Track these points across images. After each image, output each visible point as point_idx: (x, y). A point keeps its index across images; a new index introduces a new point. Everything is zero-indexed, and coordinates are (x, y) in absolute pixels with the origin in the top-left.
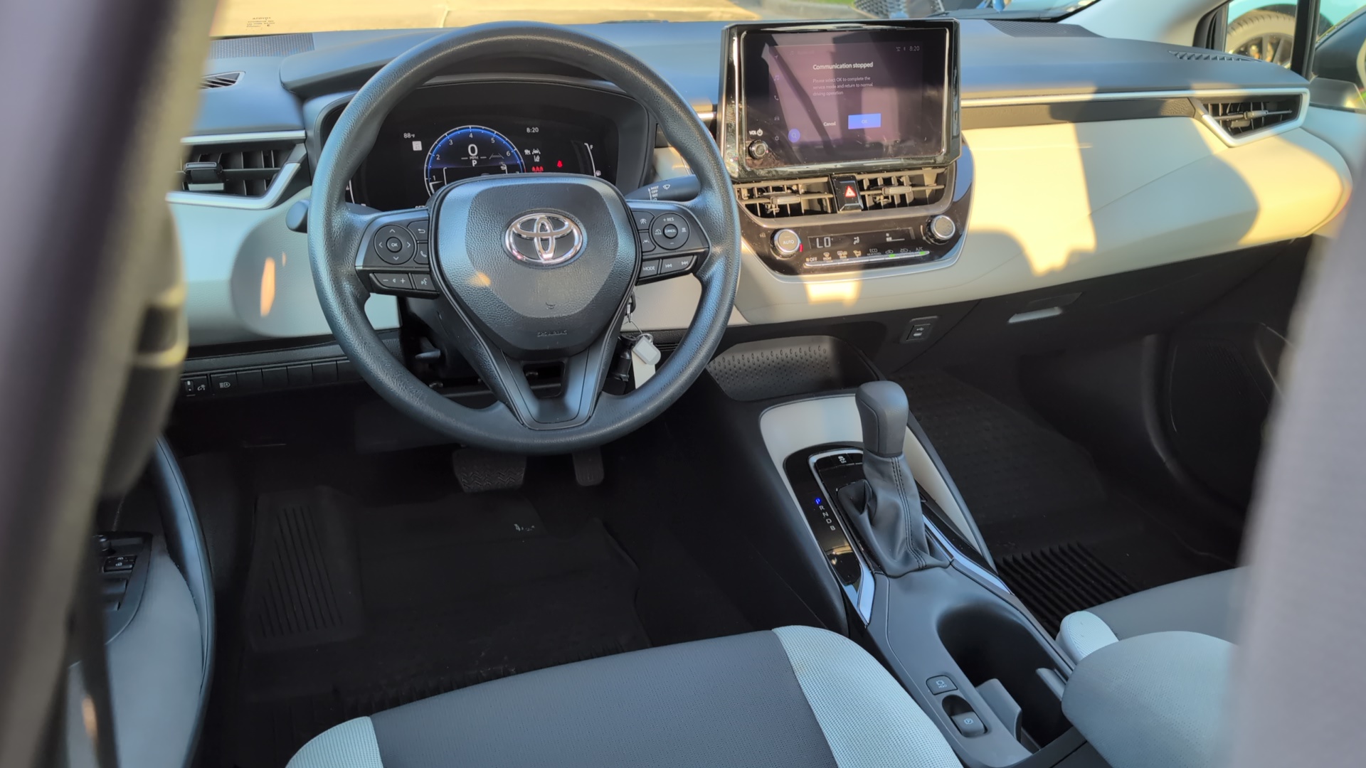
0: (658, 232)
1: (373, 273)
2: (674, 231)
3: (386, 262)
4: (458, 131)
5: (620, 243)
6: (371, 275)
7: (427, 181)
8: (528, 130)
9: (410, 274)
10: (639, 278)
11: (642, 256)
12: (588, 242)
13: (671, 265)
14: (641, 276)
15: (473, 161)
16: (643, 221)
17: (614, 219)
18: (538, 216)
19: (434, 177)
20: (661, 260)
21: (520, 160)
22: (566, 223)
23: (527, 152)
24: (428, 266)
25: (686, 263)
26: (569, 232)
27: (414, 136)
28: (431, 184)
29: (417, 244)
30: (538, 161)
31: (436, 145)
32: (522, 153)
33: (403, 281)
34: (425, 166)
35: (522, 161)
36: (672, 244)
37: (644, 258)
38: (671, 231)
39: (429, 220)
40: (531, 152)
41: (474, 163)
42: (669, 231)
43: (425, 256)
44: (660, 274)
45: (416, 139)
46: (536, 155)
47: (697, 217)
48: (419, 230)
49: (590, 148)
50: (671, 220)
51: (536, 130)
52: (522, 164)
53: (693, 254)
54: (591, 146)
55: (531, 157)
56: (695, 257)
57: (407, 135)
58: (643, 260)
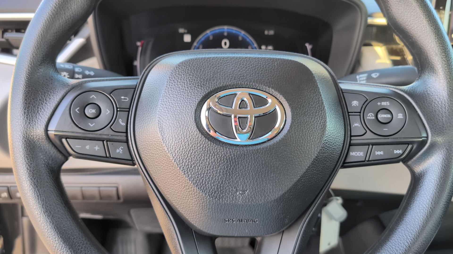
0: (370, 116)
1: (66, 138)
2: (389, 116)
3: (80, 128)
4: (217, 29)
5: (328, 127)
6: (64, 140)
8: (266, 33)
9: (105, 142)
10: (344, 163)
11: (351, 140)
12: (292, 123)
13: (382, 153)
14: (348, 161)
16: (355, 103)
17: (324, 99)
18: (239, 92)
20: (371, 146)
22: (270, 101)
23: (264, 48)
24: (125, 134)
25: (399, 152)
26: (272, 110)
27: (186, 31)
29: (117, 111)
31: (201, 39)
33: (97, 148)
36: (386, 130)
37: (352, 142)
38: (385, 116)
39: (135, 89)
42: (382, 116)
43: (124, 124)
44: (368, 161)
47: (416, 103)
48: (123, 97)
49: (309, 47)
50: (385, 104)
51: (272, 32)
53: (408, 143)
54: (311, 46)
56: (410, 146)
58: (350, 145)
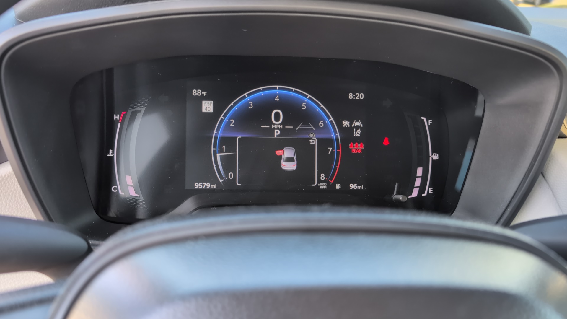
4: (262, 91)
7: (215, 151)
8: (351, 96)
15: (276, 131)
19: (224, 147)
21: (336, 132)
23: (346, 123)
27: (205, 93)
28: (218, 155)
30: (358, 135)
31: (232, 107)
32: (340, 125)
34: (215, 132)
35: (338, 134)
40: (351, 124)
41: (277, 133)
45: (207, 98)
46: (357, 127)
49: (427, 123)
51: (360, 96)
52: (337, 139)
54: (430, 122)
55: (350, 130)
57: (197, 93)
